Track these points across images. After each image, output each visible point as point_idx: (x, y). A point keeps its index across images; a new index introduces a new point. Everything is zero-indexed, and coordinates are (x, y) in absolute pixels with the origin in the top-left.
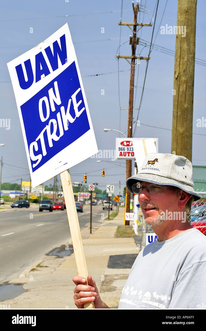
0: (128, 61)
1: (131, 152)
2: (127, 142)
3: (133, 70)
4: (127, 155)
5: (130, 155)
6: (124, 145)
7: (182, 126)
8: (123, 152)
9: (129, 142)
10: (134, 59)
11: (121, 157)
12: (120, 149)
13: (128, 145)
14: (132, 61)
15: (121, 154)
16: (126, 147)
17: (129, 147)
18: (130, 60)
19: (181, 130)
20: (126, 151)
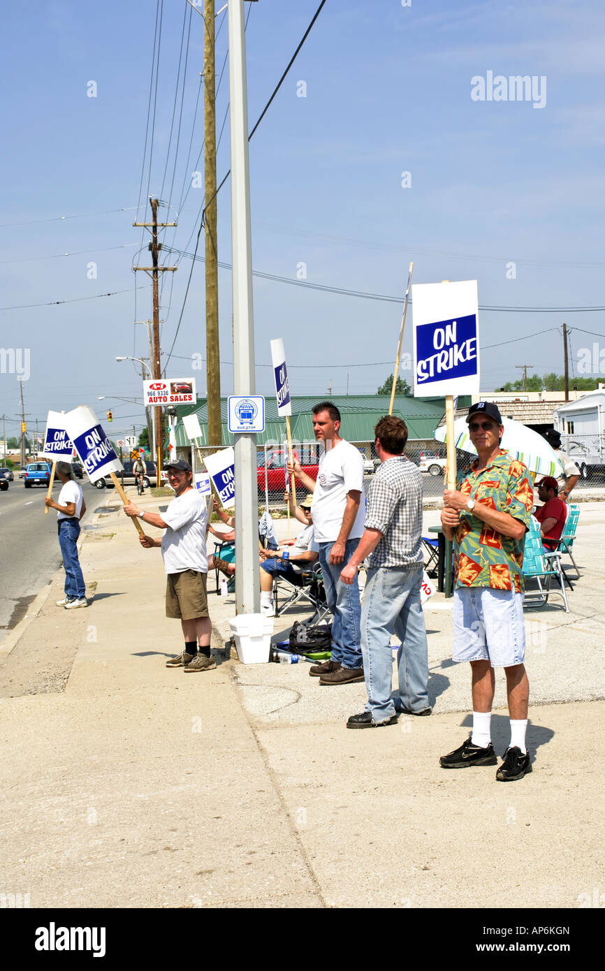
0: (148, 274)
1: (163, 396)
2: (157, 384)
3: (156, 285)
4: (158, 400)
5: (162, 400)
6: (154, 389)
7: (214, 405)
8: (153, 397)
9: (159, 384)
10: (155, 271)
11: (151, 403)
12: (149, 394)
13: (159, 389)
14: (154, 274)
15: (151, 400)
16: (156, 391)
17: (160, 391)
18: (151, 273)
19: (213, 407)
20: (157, 395)
